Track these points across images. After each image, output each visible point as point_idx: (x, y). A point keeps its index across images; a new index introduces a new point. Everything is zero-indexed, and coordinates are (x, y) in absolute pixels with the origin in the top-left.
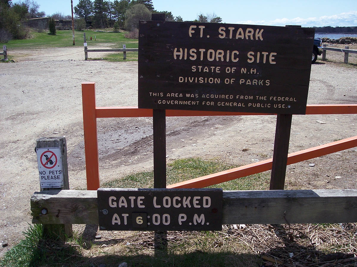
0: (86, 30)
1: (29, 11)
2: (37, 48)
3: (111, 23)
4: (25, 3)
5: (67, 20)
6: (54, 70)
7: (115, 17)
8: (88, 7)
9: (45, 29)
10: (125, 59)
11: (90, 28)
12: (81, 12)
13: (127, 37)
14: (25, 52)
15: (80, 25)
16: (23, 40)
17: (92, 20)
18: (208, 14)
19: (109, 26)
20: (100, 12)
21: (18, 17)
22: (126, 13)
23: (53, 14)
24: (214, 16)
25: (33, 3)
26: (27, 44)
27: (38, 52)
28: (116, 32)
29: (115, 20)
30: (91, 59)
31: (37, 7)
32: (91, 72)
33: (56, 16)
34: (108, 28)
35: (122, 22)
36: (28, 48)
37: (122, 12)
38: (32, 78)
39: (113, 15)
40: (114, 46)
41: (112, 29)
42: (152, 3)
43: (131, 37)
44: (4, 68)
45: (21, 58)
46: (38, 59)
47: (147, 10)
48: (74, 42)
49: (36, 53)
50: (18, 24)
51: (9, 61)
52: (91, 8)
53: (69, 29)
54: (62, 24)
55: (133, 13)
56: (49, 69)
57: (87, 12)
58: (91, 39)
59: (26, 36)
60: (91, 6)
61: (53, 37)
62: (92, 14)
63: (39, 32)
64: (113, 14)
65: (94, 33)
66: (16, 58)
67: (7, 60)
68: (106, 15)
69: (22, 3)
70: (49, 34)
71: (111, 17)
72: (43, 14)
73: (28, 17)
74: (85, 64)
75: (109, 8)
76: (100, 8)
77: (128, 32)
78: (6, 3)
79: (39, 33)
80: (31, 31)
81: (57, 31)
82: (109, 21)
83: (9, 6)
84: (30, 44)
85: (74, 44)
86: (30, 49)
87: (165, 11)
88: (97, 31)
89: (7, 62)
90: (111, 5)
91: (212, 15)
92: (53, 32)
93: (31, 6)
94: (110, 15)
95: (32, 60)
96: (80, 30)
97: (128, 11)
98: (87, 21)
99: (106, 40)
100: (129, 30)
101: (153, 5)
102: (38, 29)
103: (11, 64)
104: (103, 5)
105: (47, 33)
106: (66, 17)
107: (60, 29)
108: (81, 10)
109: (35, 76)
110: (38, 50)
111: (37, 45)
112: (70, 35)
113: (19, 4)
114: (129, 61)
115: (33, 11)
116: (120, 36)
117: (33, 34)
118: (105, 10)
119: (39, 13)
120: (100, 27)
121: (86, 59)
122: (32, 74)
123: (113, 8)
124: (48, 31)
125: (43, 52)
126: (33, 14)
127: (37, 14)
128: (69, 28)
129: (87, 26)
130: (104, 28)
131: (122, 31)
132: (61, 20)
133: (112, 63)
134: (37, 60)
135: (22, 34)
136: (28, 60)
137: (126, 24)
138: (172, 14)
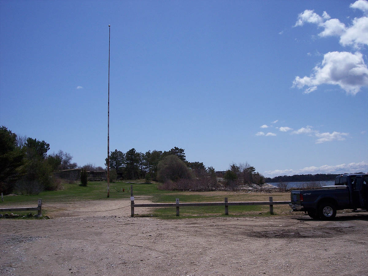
0: (117, 181)
1: (62, 163)
2: (70, 201)
3: (142, 175)
4: (58, 155)
5: (98, 171)
6: (100, 230)
7: (146, 168)
8: (120, 158)
9: (76, 180)
10: (178, 215)
11: (121, 180)
12: (112, 164)
13: (160, 189)
14: (58, 205)
15: (111, 176)
16: (54, 191)
17: (123, 172)
18: (241, 164)
19: (140, 177)
20: (132, 164)
21: (51, 169)
22: (159, 164)
23: (84, 166)
24: (247, 166)
25: (66, 154)
26: (58, 196)
27: (72, 206)
28: (147, 183)
29: (146, 172)
30: (138, 216)
31: (70, 158)
32: (150, 236)
33: (87, 168)
34: (139, 179)
35: (154, 174)
36: (60, 201)
37: (153, 164)
38: (75, 244)
39: (144, 167)
40: (151, 198)
41: (143, 181)
42: (184, 154)
43: (164, 189)
44: (38, 228)
45: (55, 213)
46: (75, 214)
47: (180, 161)
48: (108, 194)
49: (71, 207)
50: (50, 175)
51: (43, 218)
52: (122, 160)
53: (99, 181)
54: (92, 175)
55: (165, 164)
56: (93, 230)
57: (118, 164)
58: (124, 190)
59: (57, 187)
60: (123, 158)
61: (85, 188)
62: (123, 166)
63: (70, 183)
64: (145, 165)
65: (126, 184)
66: (50, 213)
67: (41, 216)
68: (137, 166)
69: (56, 155)
70: (80, 185)
71: (142, 168)
72: (75, 165)
73: (60, 169)
74: (134, 223)
75: (140, 159)
76: (132, 159)
77: (161, 184)
78: (41, 155)
79: (70, 185)
80: (63, 182)
81: (88, 182)
82: (140, 172)
83: (44, 158)
84: (62, 196)
85: (108, 197)
86: (63, 201)
87: (197, 161)
88: (128, 182)
89: (41, 218)
90: (143, 156)
91: (245, 165)
92: (84, 184)
93: (64, 158)
94: (141, 166)
95: (68, 215)
96: (111, 181)
97: (160, 163)
98: (118, 172)
99: (139, 192)
100: (162, 182)
101: (185, 156)
102: (69, 181)
103: (45, 221)
104: (134, 156)
105: (78, 184)
106: (97, 168)
107: (91, 181)
108: (113, 162)
109: (80, 241)
110: (71, 203)
111: (68, 197)
112: (101, 186)
113: (53, 156)
114: (185, 217)
115: (66, 162)
116: (153, 188)
117: (64, 185)
118: (137, 161)
119: (71, 164)
120: (130, 178)
121: (133, 215)
122: (75, 237)
123: (145, 159)
124: (79, 183)
125: (77, 205)
126: (65, 166)
127: (69, 166)
128: (100, 179)
129: (118, 178)
130: (135, 179)
131: (154, 183)
132: (92, 172)
133: (166, 222)
134: (74, 216)
135: (53, 185)
136: (64, 215)
137: (158, 175)
138: (204, 164)
